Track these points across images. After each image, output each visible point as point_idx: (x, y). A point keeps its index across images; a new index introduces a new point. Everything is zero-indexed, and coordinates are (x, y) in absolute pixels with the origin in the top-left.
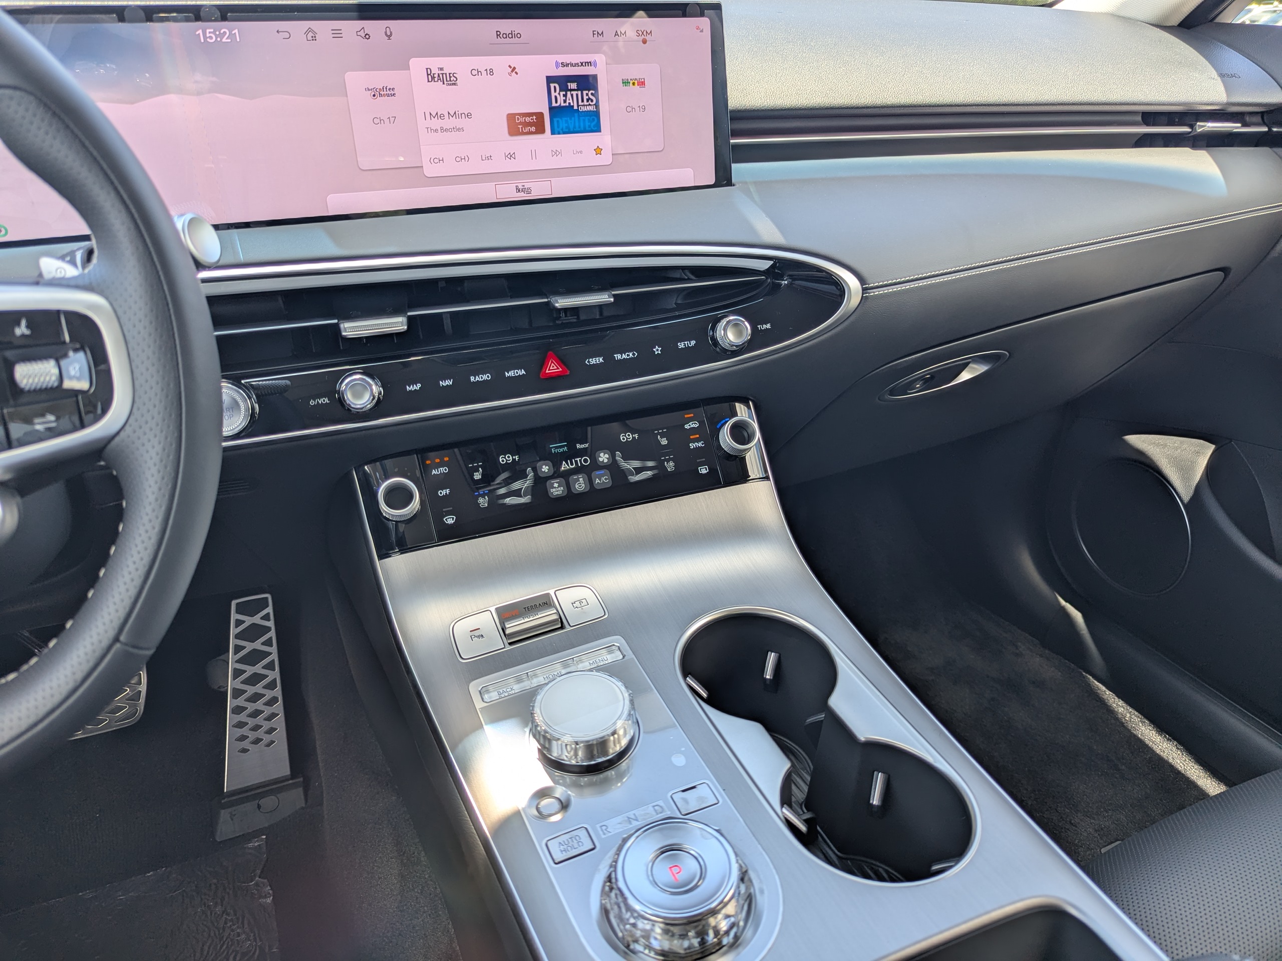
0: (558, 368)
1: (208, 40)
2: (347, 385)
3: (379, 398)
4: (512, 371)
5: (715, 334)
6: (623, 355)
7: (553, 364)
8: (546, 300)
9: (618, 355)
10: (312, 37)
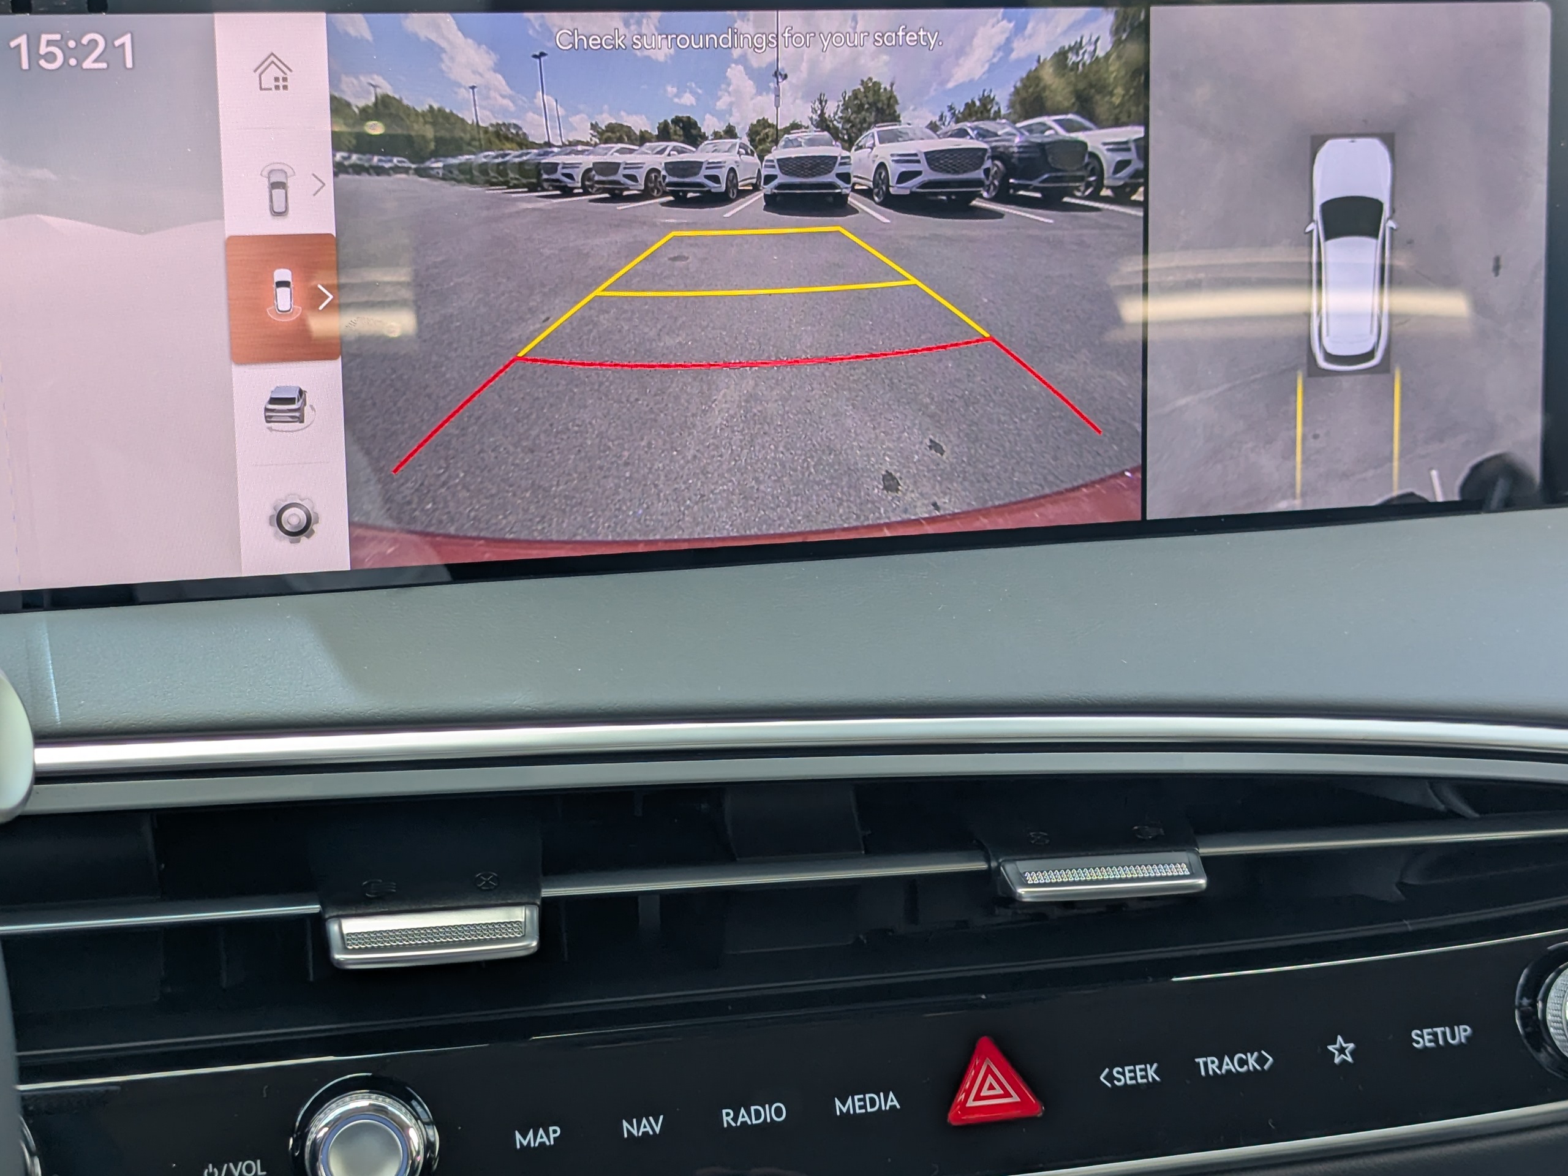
0: (1007, 1095)
1: (42, 63)
2: (334, 1125)
4: (856, 1097)
5: (1540, 1005)
6: (1227, 1059)
7: (990, 1079)
8: (982, 866)
9: (1209, 1059)
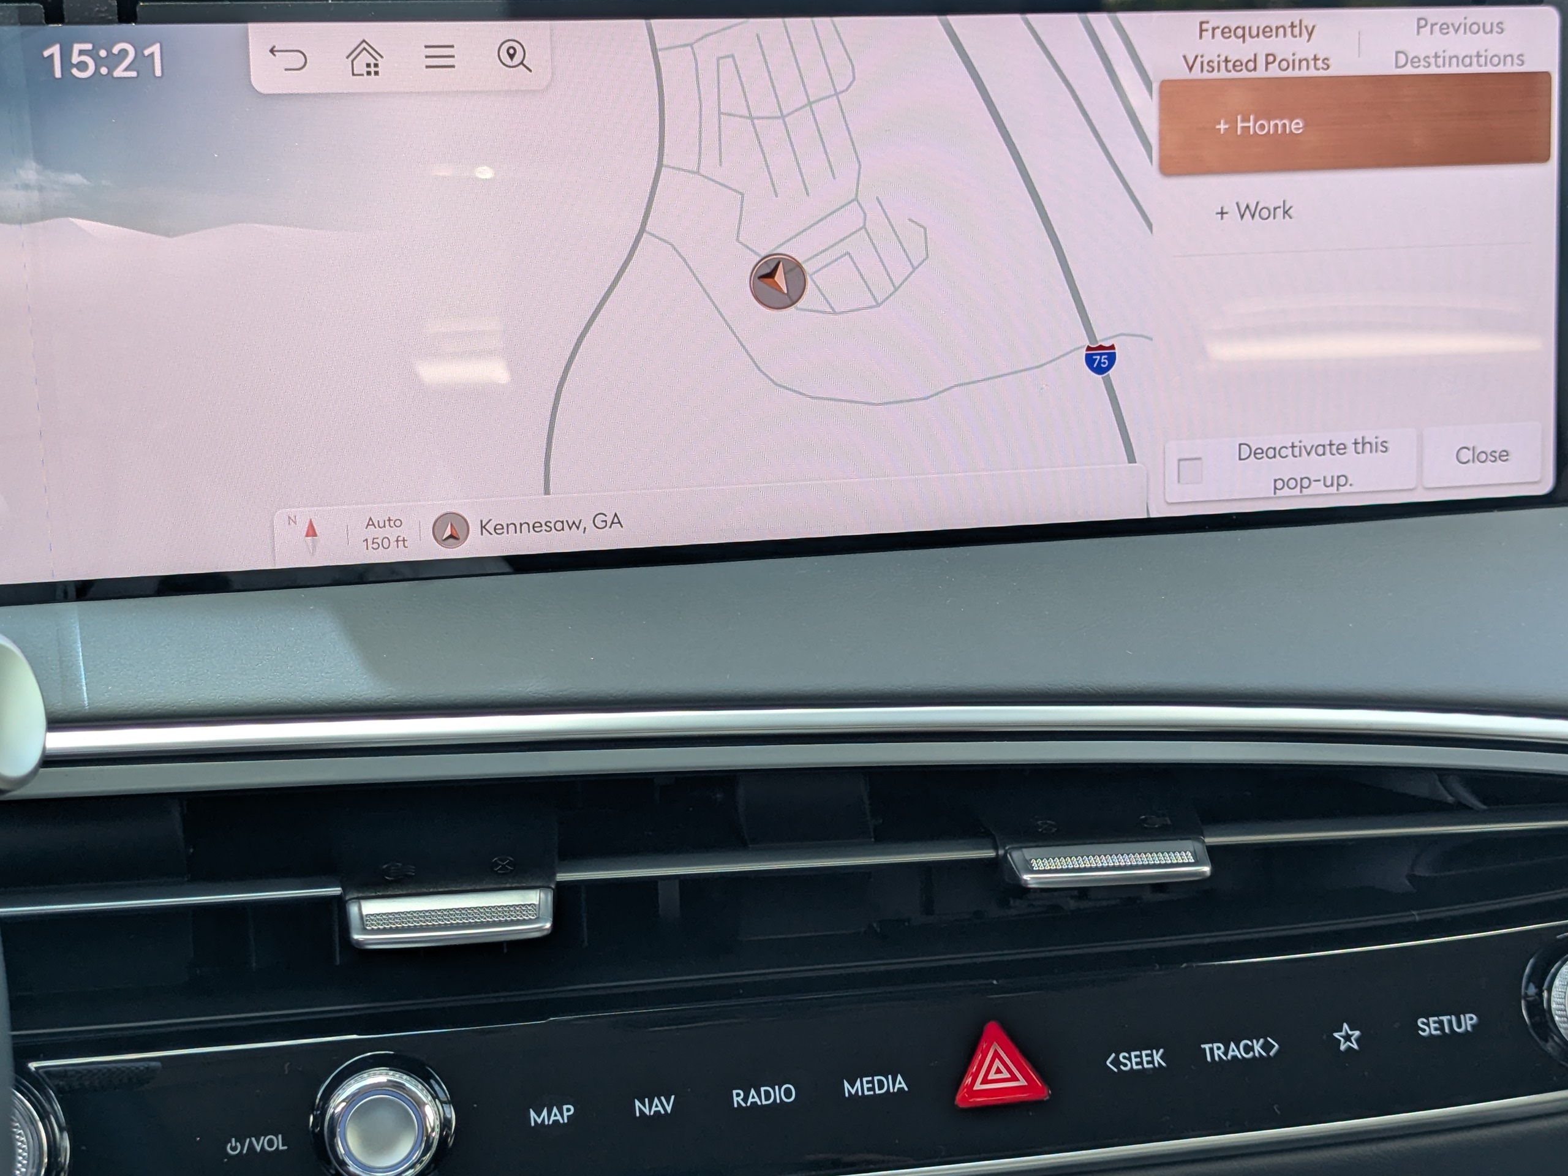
0: (1014, 1078)
3: (443, 1140)
4: (865, 1080)
5: (1545, 994)
6: (1232, 1045)
7: (997, 1063)
8: (991, 854)
9: (1215, 1045)
10: (368, 65)
